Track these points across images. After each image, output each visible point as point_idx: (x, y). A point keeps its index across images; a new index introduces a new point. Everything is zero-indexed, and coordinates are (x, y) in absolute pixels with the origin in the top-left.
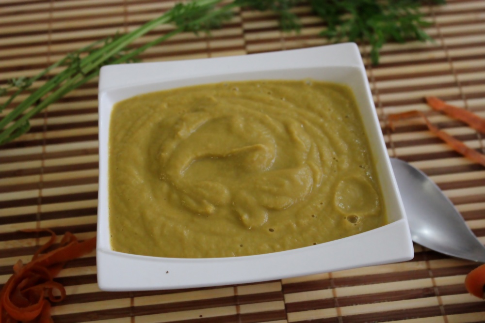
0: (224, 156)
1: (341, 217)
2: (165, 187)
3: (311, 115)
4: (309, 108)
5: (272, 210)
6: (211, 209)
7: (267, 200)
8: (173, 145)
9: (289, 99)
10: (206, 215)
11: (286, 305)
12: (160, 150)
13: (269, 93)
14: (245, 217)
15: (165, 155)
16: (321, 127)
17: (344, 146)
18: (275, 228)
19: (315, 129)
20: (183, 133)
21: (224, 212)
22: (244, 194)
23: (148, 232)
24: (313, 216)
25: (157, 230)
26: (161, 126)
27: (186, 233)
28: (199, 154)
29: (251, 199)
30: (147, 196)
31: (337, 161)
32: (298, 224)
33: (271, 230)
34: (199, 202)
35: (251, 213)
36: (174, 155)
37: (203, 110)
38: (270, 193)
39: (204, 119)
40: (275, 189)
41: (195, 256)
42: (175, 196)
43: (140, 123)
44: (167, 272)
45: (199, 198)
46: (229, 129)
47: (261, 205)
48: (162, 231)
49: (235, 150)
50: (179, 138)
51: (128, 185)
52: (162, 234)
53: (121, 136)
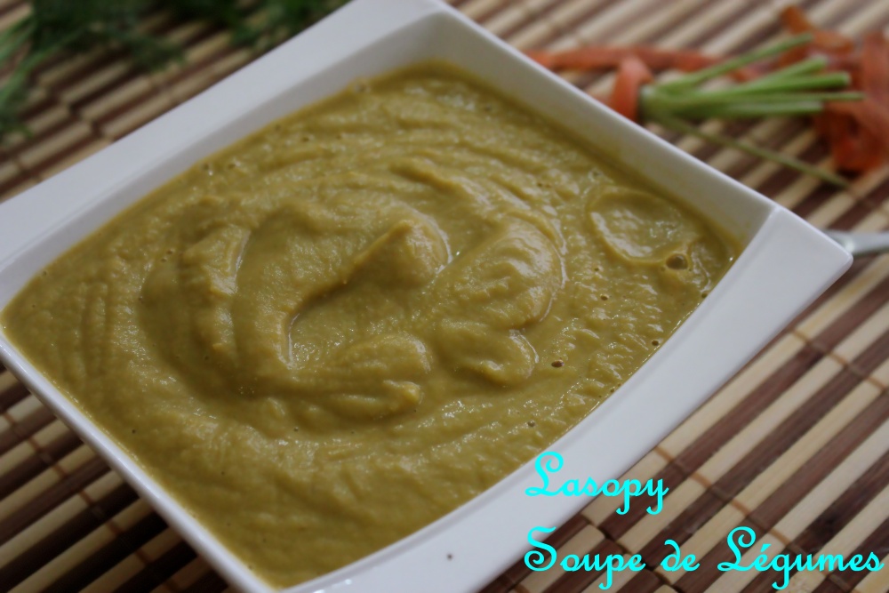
0: (345, 282)
1: (654, 271)
2: (277, 405)
3: (416, 136)
4: (407, 126)
5: (527, 326)
6: (413, 390)
7: (505, 312)
8: (222, 317)
9: (355, 129)
10: (408, 410)
11: (602, 528)
12: (201, 341)
13: (306, 140)
14: (493, 367)
15: (224, 341)
16: (463, 145)
17: (535, 159)
18: (560, 355)
19: (458, 156)
20: (225, 284)
21: (441, 383)
22: (454, 326)
23: (330, 510)
24: (604, 298)
26: (151, 303)
27: (407, 465)
28: (292, 304)
29: (472, 327)
30: (254, 442)
31: (548, 186)
32: (591, 325)
33: (557, 365)
34: (381, 392)
36: (243, 334)
37: (216, 227)
38: (498, 296)
40: (503, 284)
41: (465, 498)
42: (313, 410)
43: (98, 319)
44: (450, 557)
45: (372, 384)
46: (308, 230)
47: (502, 328)
48: (354, 489)
49: (361, 257)
50: (221, 297)
51: (195, 446)
52: (359, 496)
53: (79, 367)
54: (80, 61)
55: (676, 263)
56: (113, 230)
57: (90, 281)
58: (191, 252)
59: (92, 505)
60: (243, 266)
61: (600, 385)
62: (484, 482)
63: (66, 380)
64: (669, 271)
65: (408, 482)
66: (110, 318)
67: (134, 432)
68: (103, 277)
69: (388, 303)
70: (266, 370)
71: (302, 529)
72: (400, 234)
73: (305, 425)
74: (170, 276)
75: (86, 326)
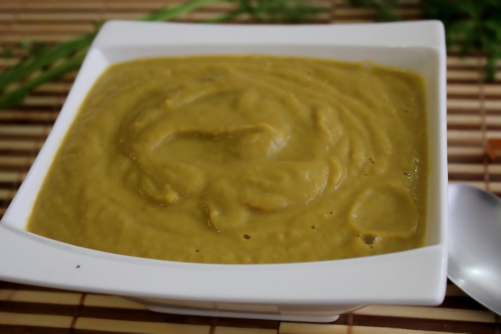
0: (215, 135)
3: (356, 103)
4: (357, 95)
5: (256, 210)
6: (173, 197)
8: (154, 114)
10: (163, 204)
13: (309, 73)
14: (215, 214)
15: (139, 125)
16: (366, 120)
17: (388, 146)
18: (252, 235)
19: (355, 120)
21: (190, 204)
22: (223, 184)
24: (313, 227)
25: (90, 214)
28: (184, 128)
29: (230, 192)
31: (373, 162)
32: (287, 235)
33: (247, 237)
34: (161, 188)
35: (225, 209)
36: (150, 127)
39: (211, 89)
40: (267, 183)
42: (133, 176)
44: (78, 267)
45: (162, 182)
55: (369, 239)
64: (360, 239)
66: (131, 90)
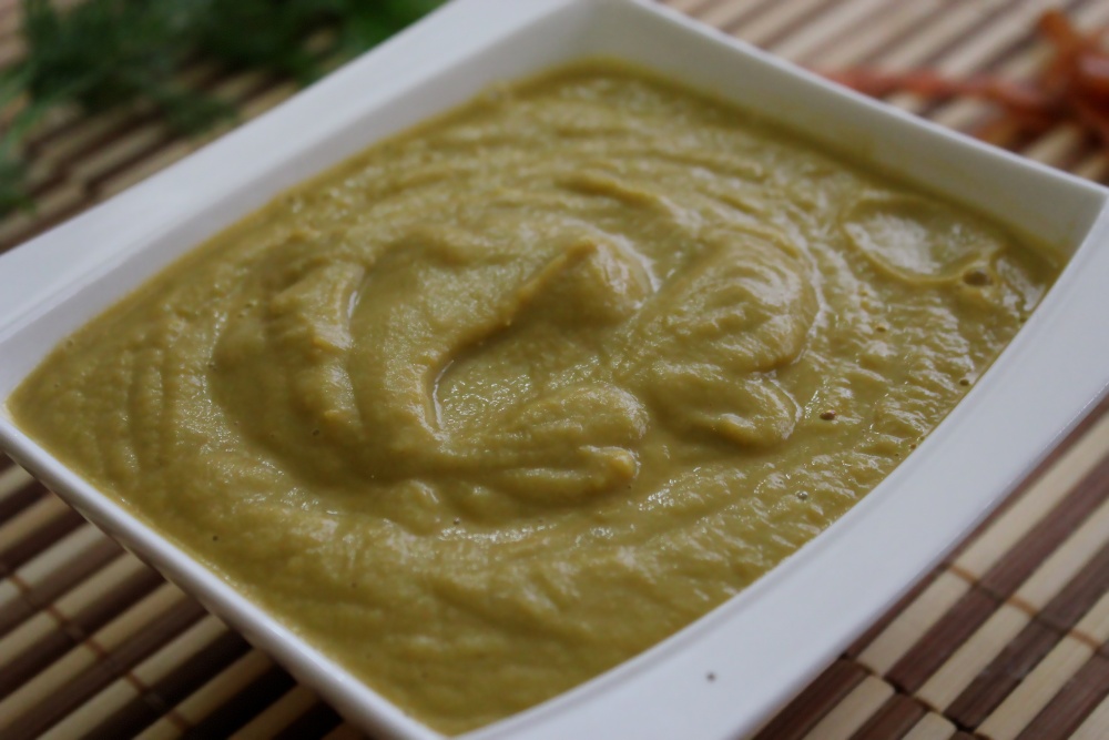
0: (508, 323)
1: (946, 291)
2: (425, 490)
3: (588, 146)
4: (570, 134)
5: (779, 367)
6: (625, 457)
7: (747, 347)
8: (335, 377)
9: (492, 143)
10: (619, 486)
12: (306, 412)
14: (734, 421)
15: (339, 410)
16: (652, 154)
18: (830, 406)
19: (644, 166)
20: (334, 333)
21: (664, 449)
22: (669, 370)
23: (520, 626)
24: (881, 330)
25: (533, 599)
27: (627, 558)
28: (434, 354)
29: (704, 370)
30: (402, 546)
32: (869, 363)
33: (828, 417)
34: (579, 462)
35: (743, 406)
36: (367, 394)
37: (315, 265)
38: (731, 328)
39: (344, 276)
41: (718, 599)
42: (479, 492)
43: (153, 392)
44: (711, 677)
45: (563, 452)
46: (448, 259)
47: (741, 369)
48: (554, 595)
49: (530, 287)
50: (332, 352)
51: (310, 551)
52: (564, 605)
53: (128, 458)
54: (99, 126)
55: (977, 279)
56: (165, 285)
57: (136, 347)
58: (281, 299)
59: (144, 691)
60: (358, 311)
61: (896, 440)
62: (743, 576)
63: (112, 478)
64: (969, 290)
65: (632, 582)
66: (169, 392)
67: (215, 538)
68: (155, 341)
69: (572, 346)
70: (404, 442)
71: (480, 656)
72: (581, 254)
73: (472, 515)
74: (253, 332)
75: (135, 405)
